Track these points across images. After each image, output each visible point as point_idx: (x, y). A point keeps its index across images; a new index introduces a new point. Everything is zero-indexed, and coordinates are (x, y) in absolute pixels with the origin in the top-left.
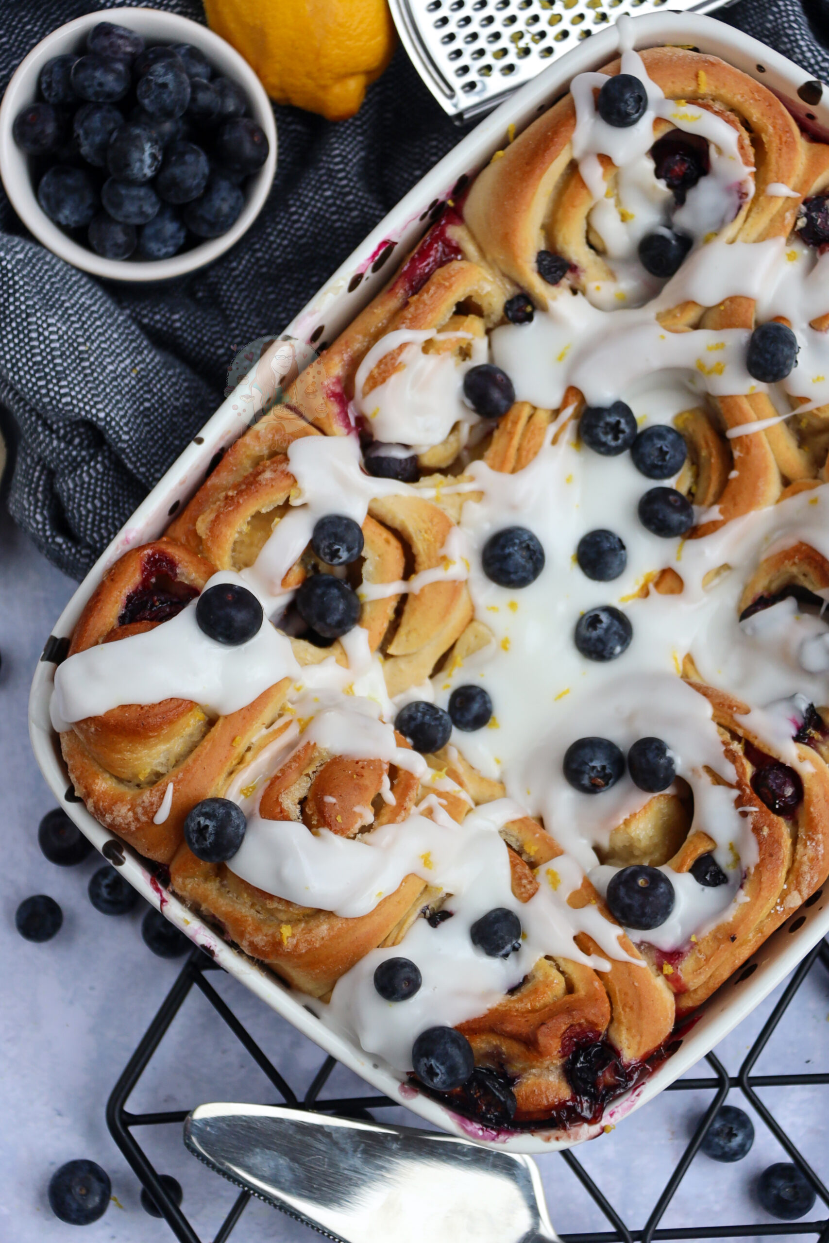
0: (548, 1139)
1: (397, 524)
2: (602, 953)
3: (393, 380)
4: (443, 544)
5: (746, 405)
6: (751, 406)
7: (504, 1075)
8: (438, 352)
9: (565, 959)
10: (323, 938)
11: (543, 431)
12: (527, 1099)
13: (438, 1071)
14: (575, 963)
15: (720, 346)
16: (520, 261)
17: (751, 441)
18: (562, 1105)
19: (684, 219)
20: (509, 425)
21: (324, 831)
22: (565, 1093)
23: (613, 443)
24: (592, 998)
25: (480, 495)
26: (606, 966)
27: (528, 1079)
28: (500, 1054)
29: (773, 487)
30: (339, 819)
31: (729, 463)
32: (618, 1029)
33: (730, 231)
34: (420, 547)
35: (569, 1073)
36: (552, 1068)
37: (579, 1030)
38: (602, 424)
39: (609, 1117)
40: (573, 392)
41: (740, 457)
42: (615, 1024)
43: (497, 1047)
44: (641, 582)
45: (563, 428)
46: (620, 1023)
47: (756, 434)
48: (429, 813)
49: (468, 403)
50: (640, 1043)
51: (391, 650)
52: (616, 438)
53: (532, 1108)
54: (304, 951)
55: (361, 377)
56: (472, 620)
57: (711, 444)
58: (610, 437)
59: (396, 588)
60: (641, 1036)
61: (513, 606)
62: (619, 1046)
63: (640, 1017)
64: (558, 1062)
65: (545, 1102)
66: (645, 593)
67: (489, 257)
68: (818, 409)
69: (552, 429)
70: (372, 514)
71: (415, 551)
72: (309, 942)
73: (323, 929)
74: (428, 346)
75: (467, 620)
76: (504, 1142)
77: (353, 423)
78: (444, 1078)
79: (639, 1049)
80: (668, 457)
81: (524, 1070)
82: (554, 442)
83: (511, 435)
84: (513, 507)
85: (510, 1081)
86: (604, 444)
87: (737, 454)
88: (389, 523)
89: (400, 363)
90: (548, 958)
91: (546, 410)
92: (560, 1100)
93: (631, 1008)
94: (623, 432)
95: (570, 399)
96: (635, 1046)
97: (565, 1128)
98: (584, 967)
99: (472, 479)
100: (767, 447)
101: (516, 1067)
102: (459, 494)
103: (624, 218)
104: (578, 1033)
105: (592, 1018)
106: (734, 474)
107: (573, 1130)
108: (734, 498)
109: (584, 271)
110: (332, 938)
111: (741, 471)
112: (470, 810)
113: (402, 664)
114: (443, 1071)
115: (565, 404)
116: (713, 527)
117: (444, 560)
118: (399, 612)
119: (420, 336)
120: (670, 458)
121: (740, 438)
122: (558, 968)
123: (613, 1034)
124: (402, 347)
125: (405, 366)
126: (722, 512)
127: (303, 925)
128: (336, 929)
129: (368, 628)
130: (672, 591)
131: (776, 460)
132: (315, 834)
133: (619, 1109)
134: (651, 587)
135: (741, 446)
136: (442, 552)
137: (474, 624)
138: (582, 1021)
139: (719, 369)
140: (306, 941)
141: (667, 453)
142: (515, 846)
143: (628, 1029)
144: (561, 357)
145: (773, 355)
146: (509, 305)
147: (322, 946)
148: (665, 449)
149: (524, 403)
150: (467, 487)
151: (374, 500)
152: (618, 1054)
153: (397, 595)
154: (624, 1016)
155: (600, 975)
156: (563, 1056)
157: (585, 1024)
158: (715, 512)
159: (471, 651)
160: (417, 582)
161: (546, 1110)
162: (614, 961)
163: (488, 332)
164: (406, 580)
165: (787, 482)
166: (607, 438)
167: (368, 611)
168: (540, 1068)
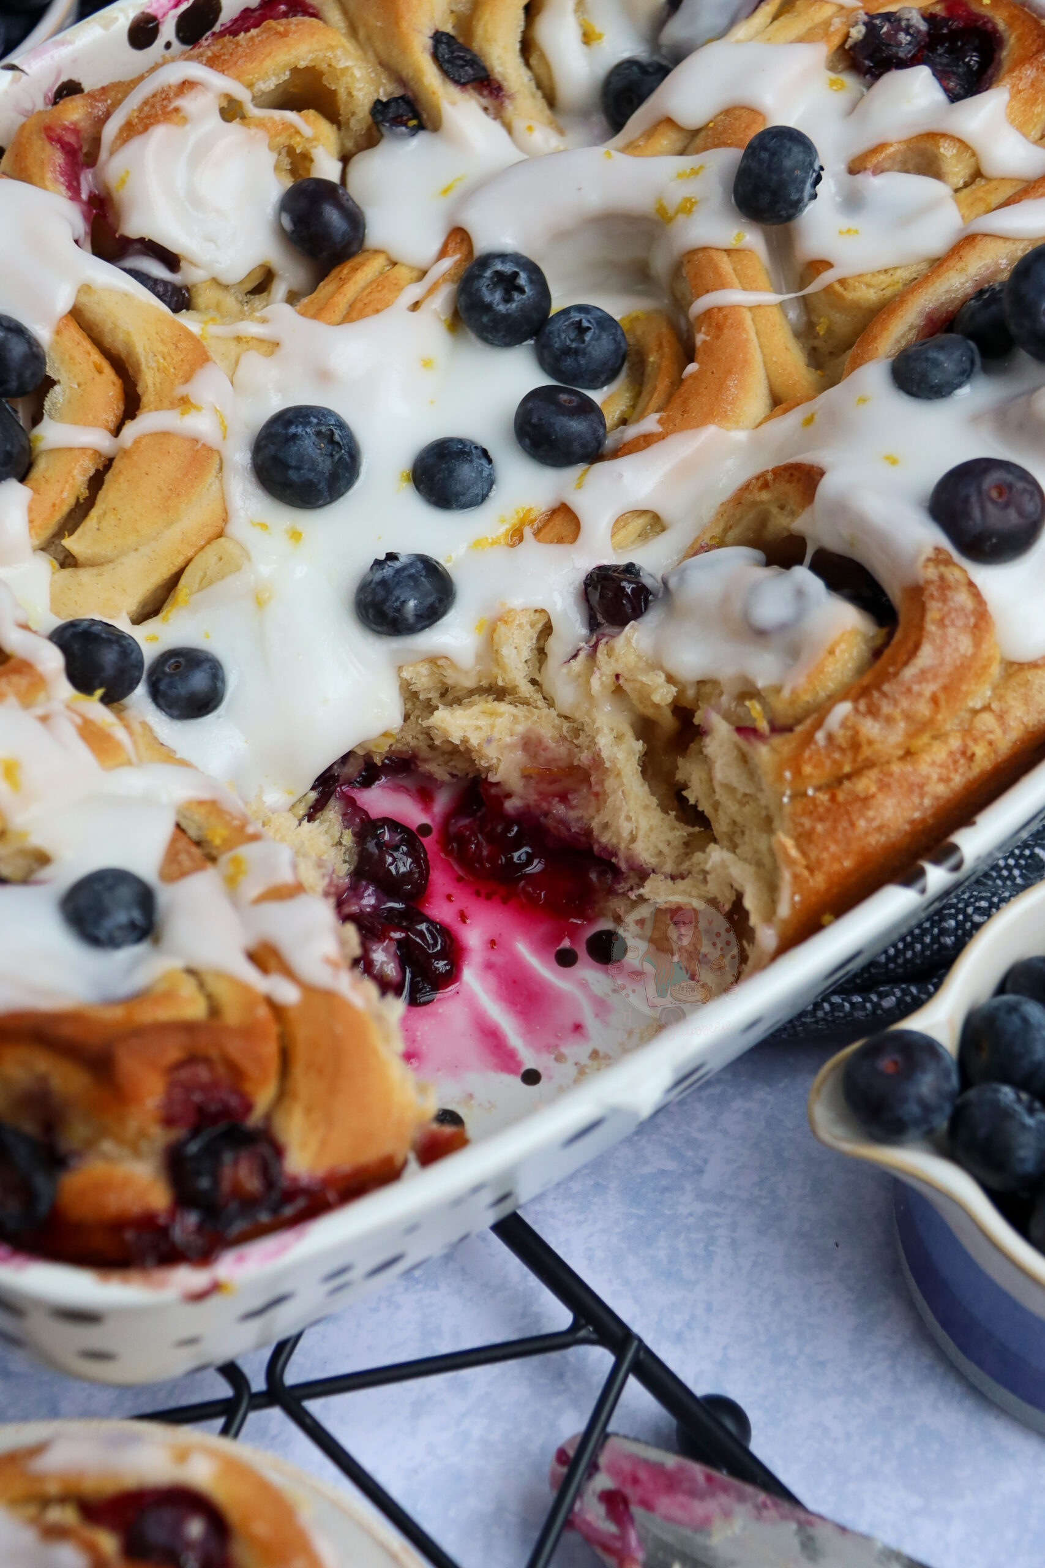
1: (119, 348)
2: (288, 972)
3: (160, 133)
4: (187, 380)
5: (726, 265)
6: (735, 270)
7: (50, 1148)
8: (247, 125)
9: (220, 975)
11: (399, 288)
12: (82, 1195)
14: (234, 980)
15: (695, 172)
16: (404, 25)
17: (725, 317)
18: (147, 1223)
19: (676, 30)
20: (345, 271)
22: (158, 1198)
23: (502, 308)
24: (249, 1032)
25: (272, 346)
26: (288, 993)
28: (48, 1094)
29: (755, 402)
31: (688, 354)
32: (290, 1110)
33: (742, 31)
34: (149, 381)
35: (176, 1166)
36: (144, 1146)
38: (488, 273)
39: (234, 1262)
40: (459, 236)
41: (705, 342)
42: (286, 1101)
43: (43, 1079)
44: (513, 520)
45: (431, 291)
46: (295, 1096)
47: (735, 308)
48: (44, 719)
49: (287, 222)
50: (324, 1142)
51: (72, 543)
52: (508, 300)
53: (88, 1213)
55: (111, 130)
56: (220, 535)
57: (665, 343)
58: (498, 296)
59: (98, 439)
60: (329, 1128)
61: (295, 536)
62: (282, 1138)
63: (333, 1091)
64: (159, 1137)
65: (117, 1208)
66: (516, 536)
67: (362, 33)
68: (842, 282)
69: (413, 292)
70: (77, 315)
71: (140, 390)
74: (231, 111)
75: (210, 531)
76: (21, 1267)
77: (84, 196)
79: (321, 1155)
80: (588, 337)
81: (90, 1144)
82: (415, 306)
83: (343, 282)
84: (324, 376)
85: (61, 1163)
86: (488, 308)
87: (700, 338)
88: (108, 341)
89: (177, 110)
90: (191, 972)
91: (412, 268)
92: (145, 1207)
93: (321, 1071)
94: (521, 290)
95: (452, 246)
96: (313, 1144)
97: (144, 1269)
98: (245, 989)
99: (264, 321)
100: (752, 335)
101: (76, 1132)
102: (238, 339)
103: (588, 38)
104: (204, 1084)
106: (692, 368)
107: (158, 1273)
108: (685, 402)
109: (511, 97)
111: (701, 363)
112: (129, 763)
113: (84, 575)
115: (443, 254)
116: (646, 441)
117: (184, 403)
118: (96, 482)
119: (219, 82)
120: (592, 339)
121: (708, 313)
122: (201, 985)
123: (279, 1122)
124: (187, 86)
125: (185, 120)
126: (660, 422)
129: (36, 491)
130: (560, 540)
131: (765, 363)
133: (258, 1253)
134: (528, 532)
135: (710, 325)
136: (182, 390)
137: (222, 540)
138: (215, 1054)
139: (688, 207)
141: (589, 329)
142: (192, 832)
143: (308, 1111)
144: (446, 191)
145: (774, 154)
146: (380, 109)
148: (585, 324)
149: (377, 252)
150: (251, 328)
151: (86, 289)
152: (279, 1151)
153: (97, 453)
154: (303, 1082)
155: (277, 1010)
156: (169, 1121)
157: (221, 1070)
158: (650, 423)
159: (206, 583)
160: (131, 430)
161: (118, 1225)
162: (308, 989)
163: (345, 159)
164: (117, 432)
165: (778, 402)
166: (494, 297)
167: (42, 466)
168: (120, 1141)
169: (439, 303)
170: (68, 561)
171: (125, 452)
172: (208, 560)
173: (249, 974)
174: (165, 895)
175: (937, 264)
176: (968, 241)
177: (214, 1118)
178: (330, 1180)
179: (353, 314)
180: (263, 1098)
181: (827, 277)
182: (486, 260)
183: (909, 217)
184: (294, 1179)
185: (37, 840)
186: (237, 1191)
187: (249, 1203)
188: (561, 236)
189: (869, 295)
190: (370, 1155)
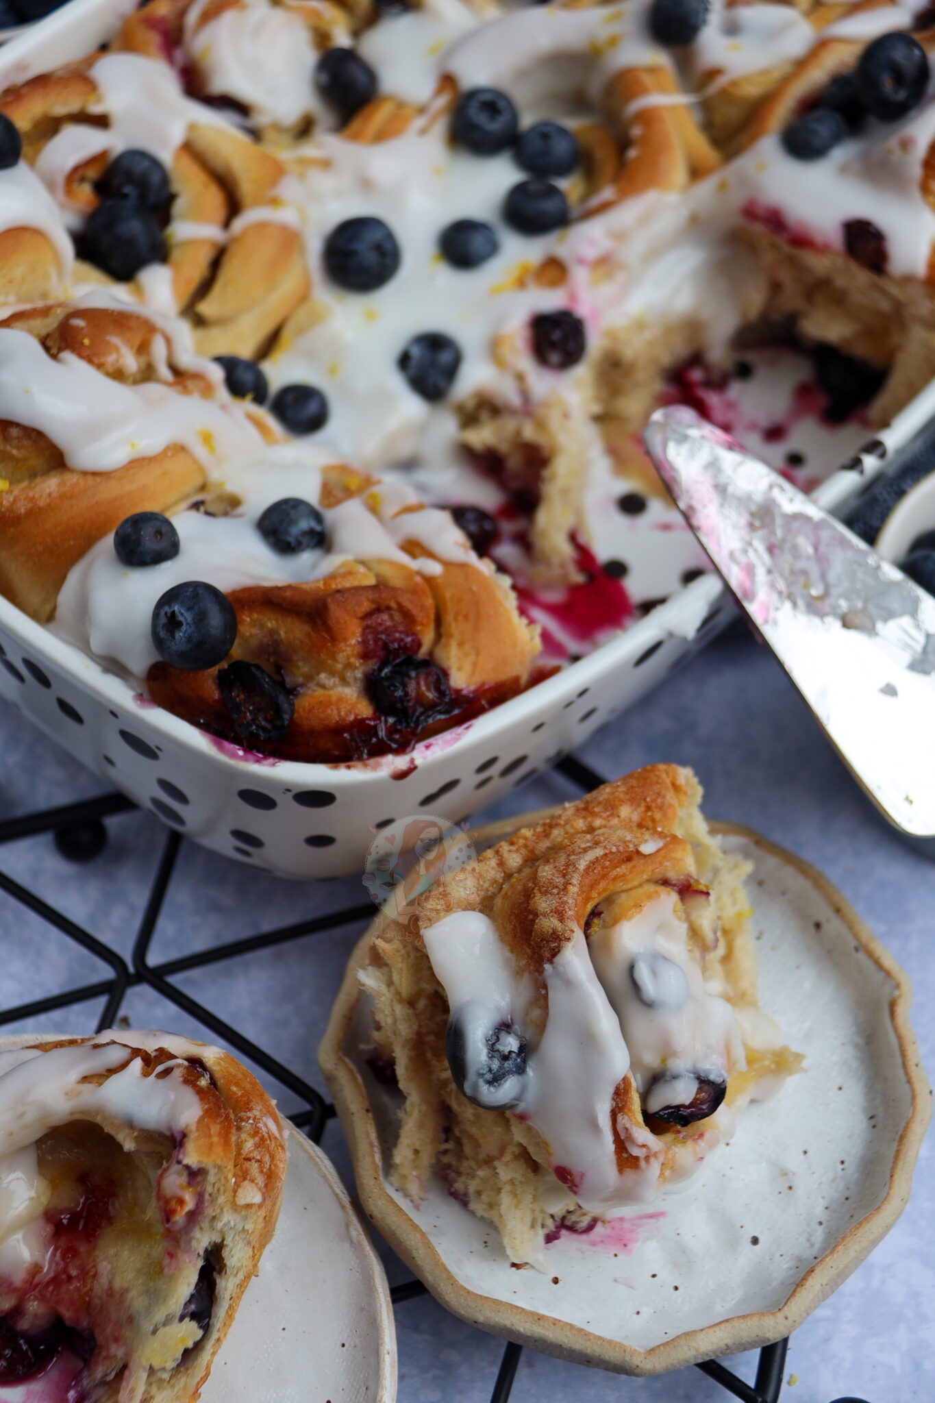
0: (336, 768)
1: (220, 169)
2: (431, 555)
3: (228, 17)
4: (272, 187)
5: (647, 79)
7: (282, 684)
8: (288, 10)
9: (380, 561)
10: (50, 495)
11: (409, 120)
12: (310, 711)
13: (181, 619)
14: (392, 563)
15: (616, 18)
17: (651, 116)
18: (360, 724)
20: (366, 112)
21: (67, 356)
22: (365, 710)
25: (325, 164)
26: (434, 568)
27: (314, 691)
28: (277, 643)
29: (678, 172)
30: (86, 342)
31: (626, 144)
32: (447, 645)
34: (246, 187)
35: (373, 688)
36: (349, 674)
37: (389, 623)
38: (474, 104)
39: (424, 749)
40: (448, 81)
41: (637, 133)
42: (443, 640)
43: (272, 632)
44: (515, 272)
45: (431, 121)
46: (450, 636)
47: (657, 109)
49: (323, 78)
50: (475, 665)
52: (492, 121)
53: (315, 723)
54: (23, 510)
55: (192, 17)
56: (307, 297)
58: (484, 118)
59: (212, 232)
60: (477, 654)
62: (445, 664)
63: (476, 629)
64: (359, 668)
65: (337, 718)
66: (520, 283)
68: (731, 85)
70: (188, 147)
71: (238, 195)
72: (32, 499)
73: (51, 485)
76: (274, 765)
77: (179, 64)
78: (189, 631)
79: (473, 673)
81: (309, 678)
82: (422, 132)
83: (366, 119)
85: (292, 692)
86: (478, 128)
87: (633, 132)
90: (360, 562)
91: (415, 107)
92: (356, 715)
93: (466, 617)
94: (500, 113)
95: (442, 88)
96: (467, 666)
97: (360, 759)
98: (402, 567)
99: (316, 147)
101: (298, 669)
102: (301, 160)
104: (387, 628)
105: (407, 604)
106: (630, 153)
107: (372, 761)
108: (632, 176)
110: (63, 496)
111: (639, 149)
114: (189, 619)
115: (437, 94)
116: (605, 207)
117: (275, 202)
118: (216, 264)
121: (637, 114)
122: (369, 568)
123: (440, 654)
126: (614, 192)
127: (25, 483)
128: (68, 484)
129: (175, 272)
130: (553, 283)
132: (54, 357)
133: (440, 742)
134: (528, 278)
135: (640, 123)
136: (271, 193)
137: (307, 303)
138: (393, 605)
139: (613, 42)
140: (27, 498)
141: (551, 137)
143: (460, 644)
144: (434, 52)
147: (49, 505)
148: (549, 134)
149: (388, 98)
150: (311, 152)
151: (192, 127)
152: (446, 674)
153: (213, 244)
154: (455, 627)
155: (429, 580)
156: (365, 656)
157: (398, 617)
158: (607, 193)
159: (301, 331)
160: (239, 224)
161: (337, 730)
162: (447, 564)
163: (356, 34)
164: (227, 224)
165: (696, 173)
166: (482, 119)
167: (176, 255)
168: (332, 673)
169: (440, 129)
170: (199, 322)
171: (235, 240)
172: (301, 316)
173: (404, 558)
174: (330, 515)
175: (801, 64)
176: (821, 46)
177: (395, 653)
178: (480, 692)
179: (381, 137)
180: (428, 638)
181: (721, 82)
182: (473, 94)
183: (774, 34)
184: (458, 692)
185: (231, 488)
186: (420, 699)
187: (431, 707)
188: (522, 74)
189: (752, 90)
190: (505, 674)
